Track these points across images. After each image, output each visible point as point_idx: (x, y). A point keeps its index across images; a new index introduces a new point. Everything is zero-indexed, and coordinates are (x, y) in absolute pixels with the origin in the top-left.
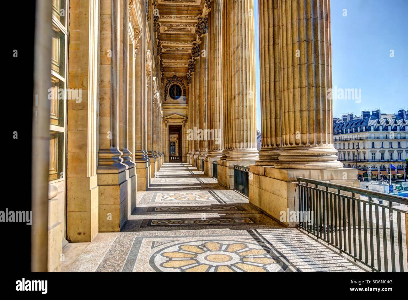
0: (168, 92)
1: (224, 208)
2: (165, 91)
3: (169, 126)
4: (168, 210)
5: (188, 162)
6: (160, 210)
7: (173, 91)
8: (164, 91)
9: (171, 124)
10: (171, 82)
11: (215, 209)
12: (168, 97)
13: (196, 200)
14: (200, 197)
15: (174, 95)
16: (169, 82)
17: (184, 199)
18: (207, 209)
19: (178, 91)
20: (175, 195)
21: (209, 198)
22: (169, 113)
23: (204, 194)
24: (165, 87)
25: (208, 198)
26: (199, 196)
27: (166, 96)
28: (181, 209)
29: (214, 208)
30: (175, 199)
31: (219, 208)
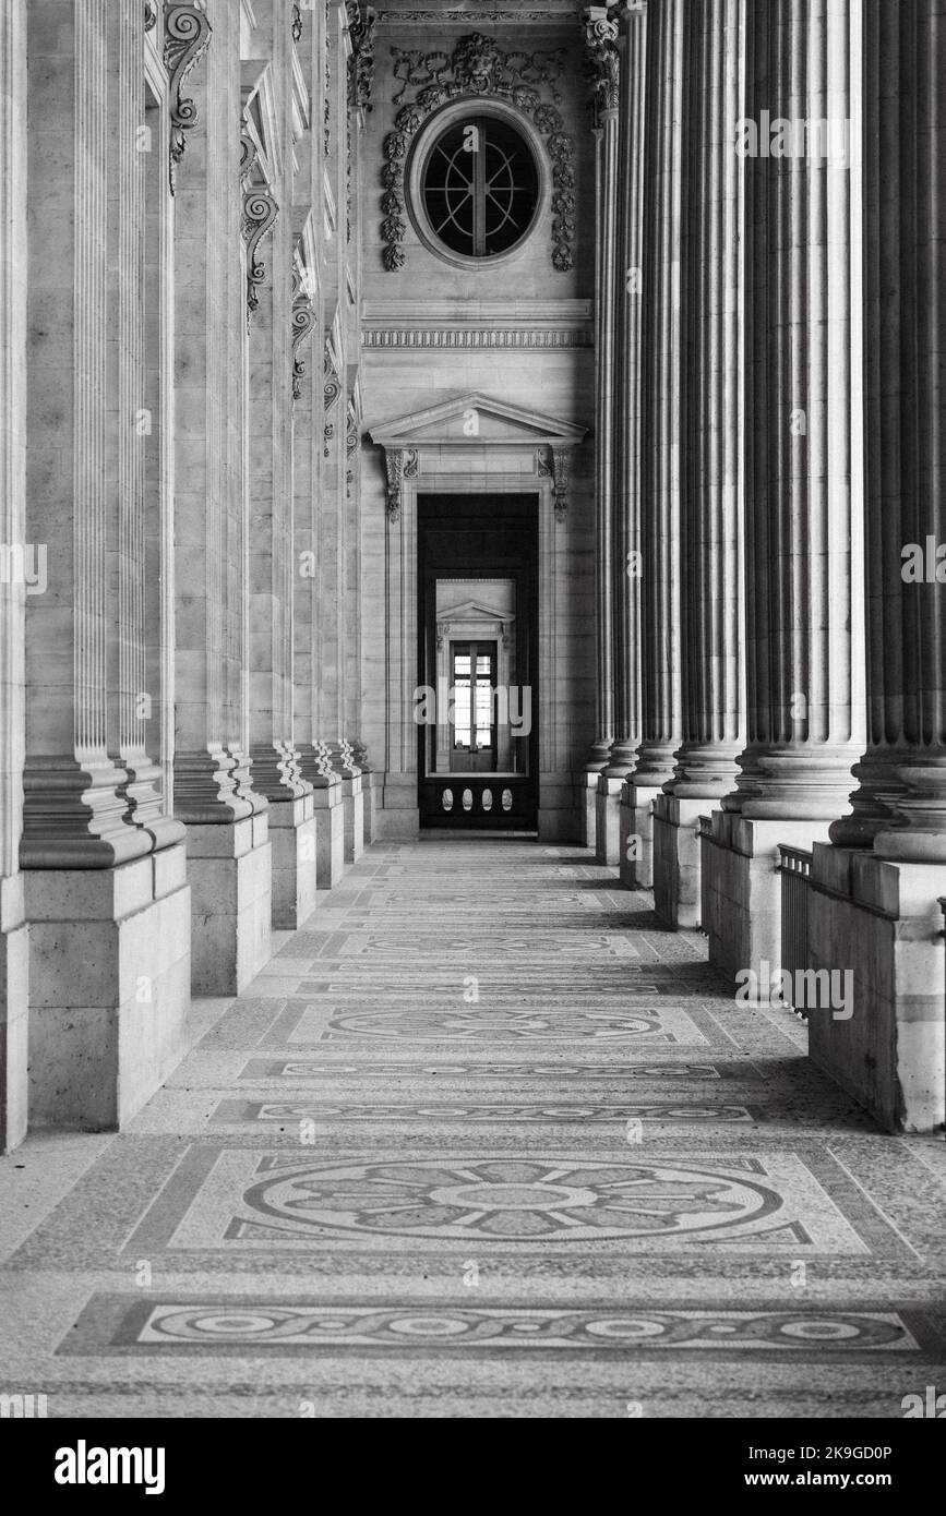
0: (415, 190)
1: (794, 1329)
2: (386, 179)
3: (425, 501)
4: (268, 1338)
5: (592, 839)
6: (190, 1336)
7: (455, 181)
8: (376, 179)
9: (436, 487)
10: (443, 98)
11: (704, 1332)
12: (409, 237)
13: (559, 1234)
14: (599, 1204)
15: (466, 217)
16: (421, 99)
17: (447, 1221)
18: (633, 1337)
19: (503, 180)
20: (372, 1173)
21: (685, 1221)
22: (423, 384)
23: (643, 1175)
24: (385, 148)
25: (669, 1220)
26: (588, 1198)
27: (388, 231)
28: (385, 1326)
29: (696, 1327)
30: (363, 1218)
31: (742, 1327)
